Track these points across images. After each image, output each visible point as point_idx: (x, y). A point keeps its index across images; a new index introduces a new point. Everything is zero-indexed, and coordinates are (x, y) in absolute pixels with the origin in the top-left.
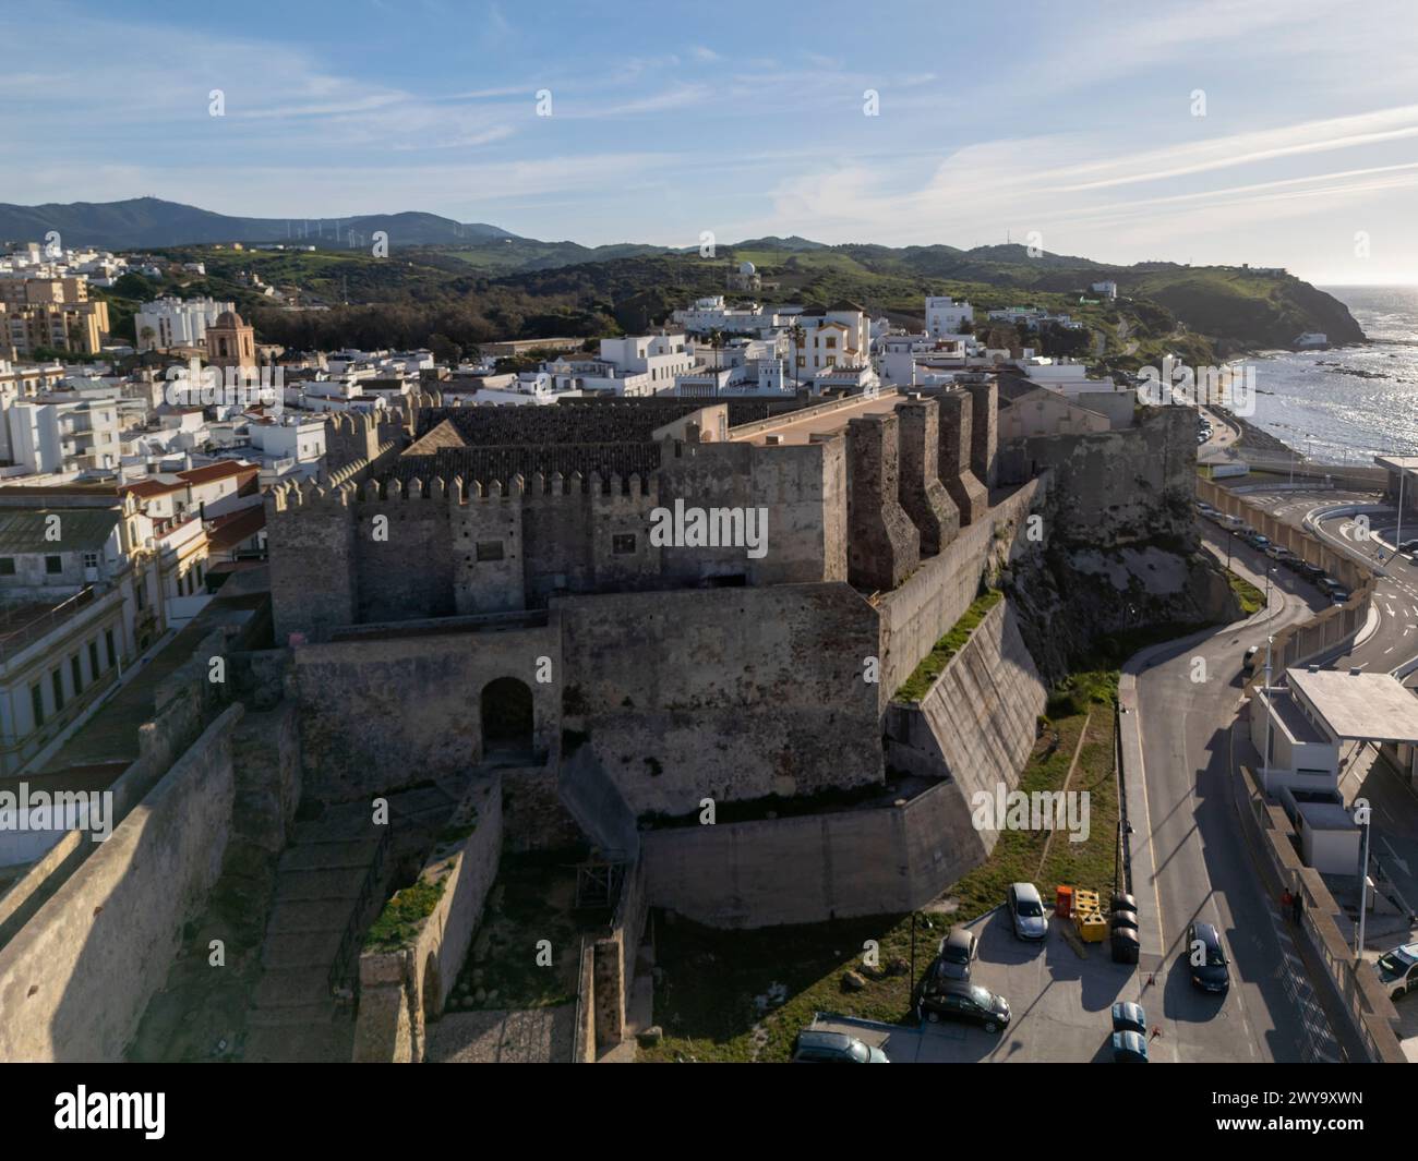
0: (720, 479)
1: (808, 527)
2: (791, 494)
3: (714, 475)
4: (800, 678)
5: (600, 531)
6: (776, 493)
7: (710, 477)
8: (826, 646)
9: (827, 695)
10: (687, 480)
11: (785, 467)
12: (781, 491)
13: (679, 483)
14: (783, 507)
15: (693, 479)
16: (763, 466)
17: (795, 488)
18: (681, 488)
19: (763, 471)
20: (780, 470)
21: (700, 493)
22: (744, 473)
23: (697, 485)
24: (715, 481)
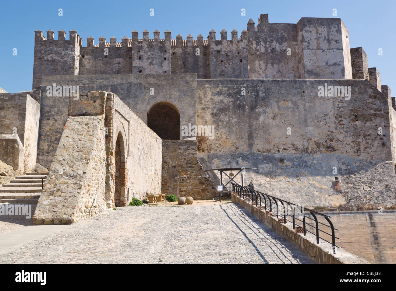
0: (280, 43)
1: (335, 64)
2: (324, 45)
3: (277, 41)
4: (341, 137)
5: (215, 60)
6: (315, 44)
7: (274, 42)
8: (356, 118)
9: (358, 150)
10: (262, 43)
11: (320, 29)
12: (318, 44)
13: (257, 44)
14: (319, 52)
15: (265, 43)
16: (306, 28)
17: (326, 41)
18: (258, 47)
19: (307, 31)
20: (317, 31)
21: (269, 51)
22: (294, 41)
23: (268, 46)
24: (277, 44)
